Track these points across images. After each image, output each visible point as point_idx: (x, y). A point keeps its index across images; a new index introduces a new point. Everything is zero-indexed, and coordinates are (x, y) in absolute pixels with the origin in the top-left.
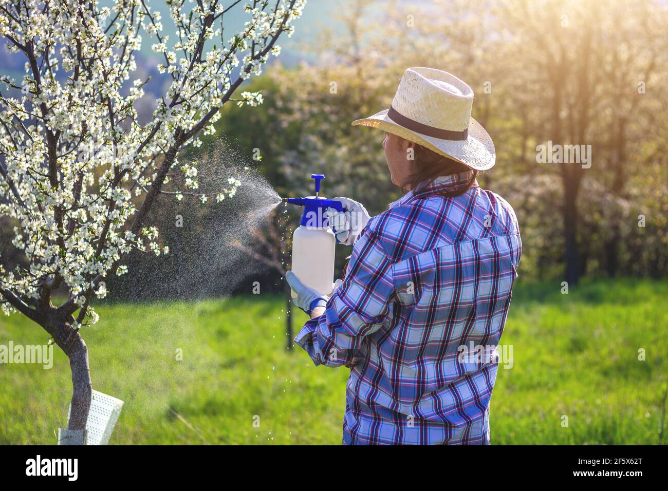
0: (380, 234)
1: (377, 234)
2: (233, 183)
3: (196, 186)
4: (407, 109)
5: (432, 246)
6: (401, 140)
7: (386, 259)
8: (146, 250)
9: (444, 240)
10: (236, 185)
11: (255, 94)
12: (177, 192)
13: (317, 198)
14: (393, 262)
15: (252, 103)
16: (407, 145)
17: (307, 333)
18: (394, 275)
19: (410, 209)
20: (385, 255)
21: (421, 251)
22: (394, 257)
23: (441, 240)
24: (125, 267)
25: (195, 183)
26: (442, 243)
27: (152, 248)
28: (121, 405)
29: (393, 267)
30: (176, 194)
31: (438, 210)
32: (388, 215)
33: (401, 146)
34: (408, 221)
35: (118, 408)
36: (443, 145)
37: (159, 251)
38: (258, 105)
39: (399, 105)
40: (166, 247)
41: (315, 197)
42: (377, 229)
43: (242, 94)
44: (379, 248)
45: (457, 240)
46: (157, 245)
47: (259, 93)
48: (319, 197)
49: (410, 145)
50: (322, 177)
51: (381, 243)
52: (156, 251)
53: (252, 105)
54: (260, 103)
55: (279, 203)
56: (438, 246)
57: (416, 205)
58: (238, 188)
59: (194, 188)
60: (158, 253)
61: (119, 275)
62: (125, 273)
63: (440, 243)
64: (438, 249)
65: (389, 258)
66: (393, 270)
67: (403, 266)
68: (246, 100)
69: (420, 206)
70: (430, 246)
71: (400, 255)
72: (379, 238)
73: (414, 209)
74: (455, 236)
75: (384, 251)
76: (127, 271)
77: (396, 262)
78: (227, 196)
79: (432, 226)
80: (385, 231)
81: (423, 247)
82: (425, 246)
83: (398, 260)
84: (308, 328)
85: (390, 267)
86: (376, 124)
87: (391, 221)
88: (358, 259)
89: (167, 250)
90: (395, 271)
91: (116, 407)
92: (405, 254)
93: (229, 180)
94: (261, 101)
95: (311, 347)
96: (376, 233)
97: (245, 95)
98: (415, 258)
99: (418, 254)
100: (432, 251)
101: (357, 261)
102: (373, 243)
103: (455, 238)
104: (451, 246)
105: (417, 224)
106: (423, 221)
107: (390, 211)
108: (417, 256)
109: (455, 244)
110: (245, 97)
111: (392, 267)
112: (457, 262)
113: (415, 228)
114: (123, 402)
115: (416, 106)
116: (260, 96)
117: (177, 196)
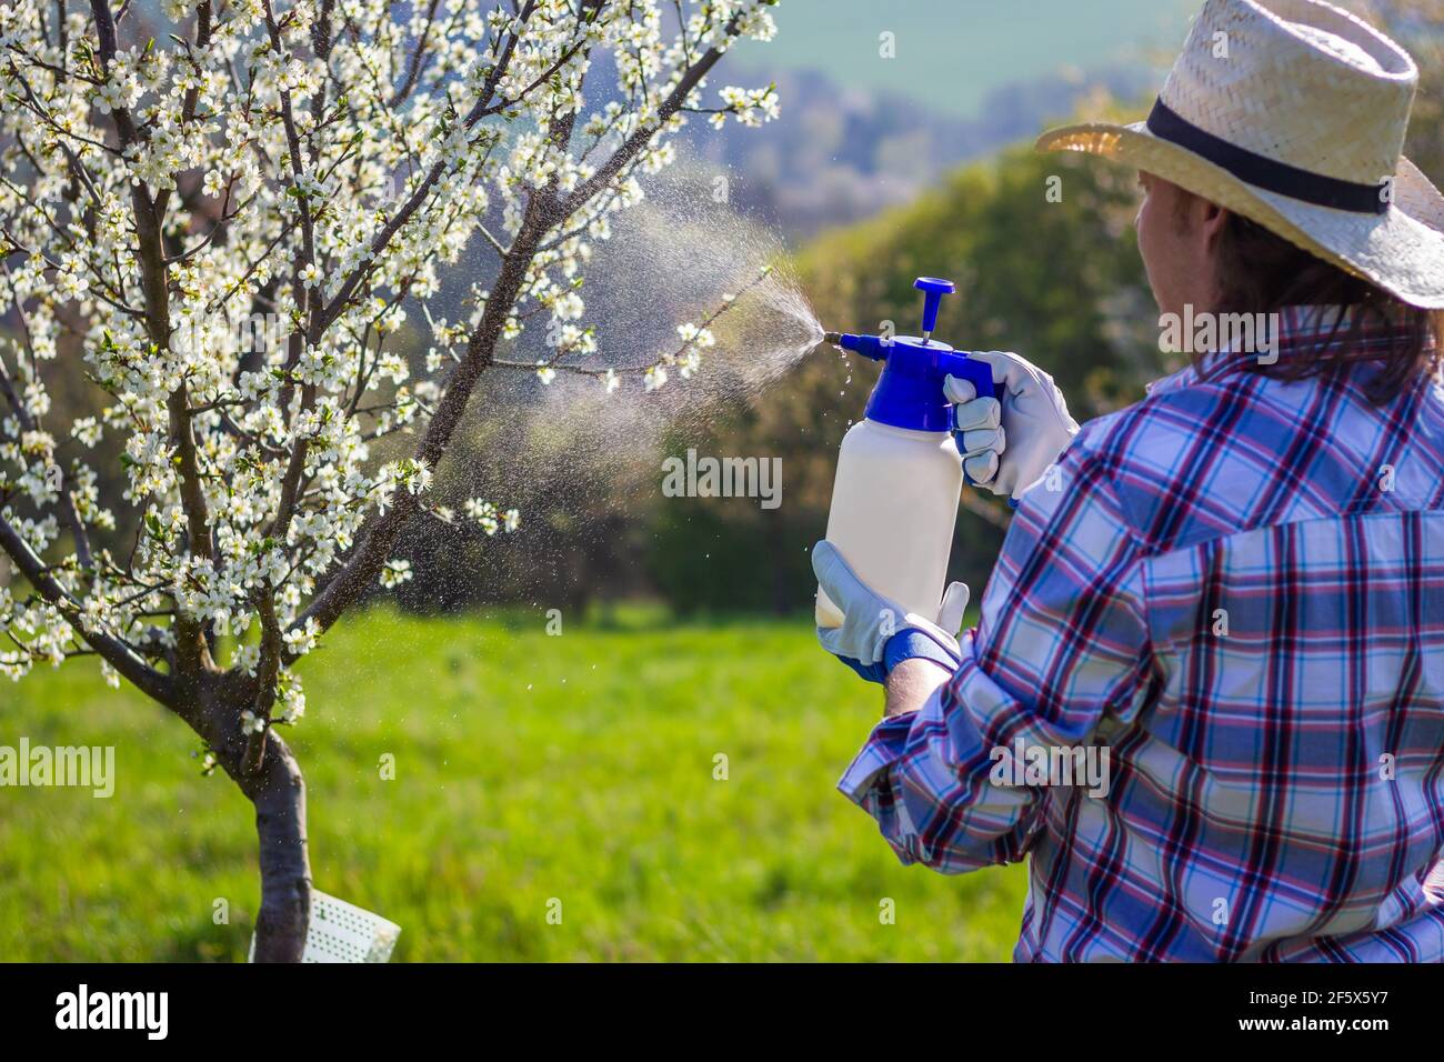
0: (1116, 461)
1: (1104, 461)
2: (691, 337)
3: (591, 347)
4: (1206, 104)
5: (1274, 516)
6: (1185, 198)
7: (1128, 540)
8: (456, 518)
9: (1313, 500)
10: (702, 343)
11: (760, 93)
12: (541, 363)
13: (925, 343)
14: (1148, 552)
15: (747, 116)
16: (1203, 212)
17: (879, 765)
18: (1148, 593)
19: (1214, 397)
20: (1126, 529)
21: (1239, 525)
22: (1153, 538)
23: (1303, 500)
24: (405, 564)
25: (587, 337)
26: (1306, 508)
27: (471, 515)
28: (394, 938)
29: (1146, 569)
30: (537, 368)
31: (1300, 412)
32: (1144, 411)
33: (1185, 218)
34: (1206, 433)
35: (381, 944)
36: (1311, 220)
37: (494, 523)
38: (764, 122)
39: (1181, 93)
40: (510, 512)
41: (920, 340)
42: (1107, 445)
43: (722, 93)
44: (1106, 503)
45: (1353, 508)
46: (488, 506)
47: (770, 91)
48: (931, 342)
49: (1213, 210)
50: (948, 289)
51: (1115, 488)
52: (485, 521)
53: (750, 123)
54: (772, 118)
55: (814, 343)
56: (1292, 520)
57: (1233, 387)
58: (705, 352)
59: (584, 352)
60: (491, 527)
61: (389, 585)
62: (405, 580)
63: (1299, 511)
64: (1291, 527)
65: (1135, 537)
66: (1147, 576)
67: (1178, 568)
68: (732, 109)
69: (1246, 392)
70: (1265, 514)
71: (1172, 532)
72: (1111, 475)
73: (1227, 399)
74: (1349, 492)
75: (1123, 514)
76: (408, 575)
77: (1159, 553)
78: (674, 372)
79: (1279, 453)
80: (1131, 453)
81: (1245, 514)
82: (1251, 512)
83: (1165, 548)
84: (882, 750)
85: (1137, 565)
86: (1107, 143)
87: (1151, 428)
88: (1043, 538)
89: (513, 519)
90: (1152, 580)
91: (376, 941)
92: (1187, 529)
93: (681, 329)
94: (774, 112)
95: (888, 808)
96: (1102, 458)
97: (730, 94)
98: (1217, 543)
99: (1228, 532)
100: (1271, 532)
101: (1039, 545)
102: (1086, 486)
103: (1350, 501)
104: (1332, 523)
105: (1232, 444)
106: (1256, 438)
107: (1153, 400)
108: (1225, 541)
109: (1347, 517)
110: (729, 101)
111: (1142, 566)
112: (1352, 575)
113: (1226, 454)
114: (399, 929)
115: (1235, 95)
116: (773, 97)
117: (539, 373)
